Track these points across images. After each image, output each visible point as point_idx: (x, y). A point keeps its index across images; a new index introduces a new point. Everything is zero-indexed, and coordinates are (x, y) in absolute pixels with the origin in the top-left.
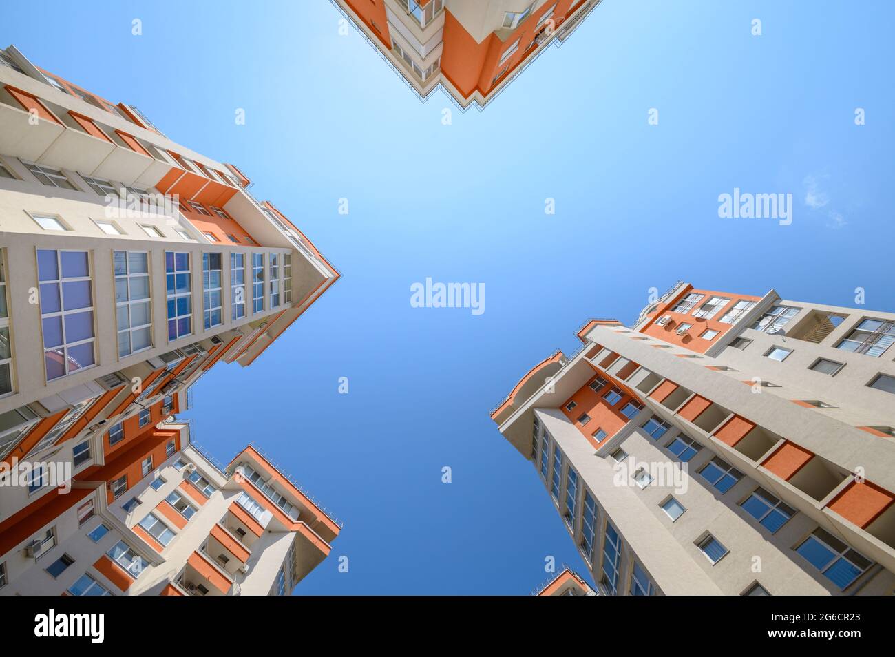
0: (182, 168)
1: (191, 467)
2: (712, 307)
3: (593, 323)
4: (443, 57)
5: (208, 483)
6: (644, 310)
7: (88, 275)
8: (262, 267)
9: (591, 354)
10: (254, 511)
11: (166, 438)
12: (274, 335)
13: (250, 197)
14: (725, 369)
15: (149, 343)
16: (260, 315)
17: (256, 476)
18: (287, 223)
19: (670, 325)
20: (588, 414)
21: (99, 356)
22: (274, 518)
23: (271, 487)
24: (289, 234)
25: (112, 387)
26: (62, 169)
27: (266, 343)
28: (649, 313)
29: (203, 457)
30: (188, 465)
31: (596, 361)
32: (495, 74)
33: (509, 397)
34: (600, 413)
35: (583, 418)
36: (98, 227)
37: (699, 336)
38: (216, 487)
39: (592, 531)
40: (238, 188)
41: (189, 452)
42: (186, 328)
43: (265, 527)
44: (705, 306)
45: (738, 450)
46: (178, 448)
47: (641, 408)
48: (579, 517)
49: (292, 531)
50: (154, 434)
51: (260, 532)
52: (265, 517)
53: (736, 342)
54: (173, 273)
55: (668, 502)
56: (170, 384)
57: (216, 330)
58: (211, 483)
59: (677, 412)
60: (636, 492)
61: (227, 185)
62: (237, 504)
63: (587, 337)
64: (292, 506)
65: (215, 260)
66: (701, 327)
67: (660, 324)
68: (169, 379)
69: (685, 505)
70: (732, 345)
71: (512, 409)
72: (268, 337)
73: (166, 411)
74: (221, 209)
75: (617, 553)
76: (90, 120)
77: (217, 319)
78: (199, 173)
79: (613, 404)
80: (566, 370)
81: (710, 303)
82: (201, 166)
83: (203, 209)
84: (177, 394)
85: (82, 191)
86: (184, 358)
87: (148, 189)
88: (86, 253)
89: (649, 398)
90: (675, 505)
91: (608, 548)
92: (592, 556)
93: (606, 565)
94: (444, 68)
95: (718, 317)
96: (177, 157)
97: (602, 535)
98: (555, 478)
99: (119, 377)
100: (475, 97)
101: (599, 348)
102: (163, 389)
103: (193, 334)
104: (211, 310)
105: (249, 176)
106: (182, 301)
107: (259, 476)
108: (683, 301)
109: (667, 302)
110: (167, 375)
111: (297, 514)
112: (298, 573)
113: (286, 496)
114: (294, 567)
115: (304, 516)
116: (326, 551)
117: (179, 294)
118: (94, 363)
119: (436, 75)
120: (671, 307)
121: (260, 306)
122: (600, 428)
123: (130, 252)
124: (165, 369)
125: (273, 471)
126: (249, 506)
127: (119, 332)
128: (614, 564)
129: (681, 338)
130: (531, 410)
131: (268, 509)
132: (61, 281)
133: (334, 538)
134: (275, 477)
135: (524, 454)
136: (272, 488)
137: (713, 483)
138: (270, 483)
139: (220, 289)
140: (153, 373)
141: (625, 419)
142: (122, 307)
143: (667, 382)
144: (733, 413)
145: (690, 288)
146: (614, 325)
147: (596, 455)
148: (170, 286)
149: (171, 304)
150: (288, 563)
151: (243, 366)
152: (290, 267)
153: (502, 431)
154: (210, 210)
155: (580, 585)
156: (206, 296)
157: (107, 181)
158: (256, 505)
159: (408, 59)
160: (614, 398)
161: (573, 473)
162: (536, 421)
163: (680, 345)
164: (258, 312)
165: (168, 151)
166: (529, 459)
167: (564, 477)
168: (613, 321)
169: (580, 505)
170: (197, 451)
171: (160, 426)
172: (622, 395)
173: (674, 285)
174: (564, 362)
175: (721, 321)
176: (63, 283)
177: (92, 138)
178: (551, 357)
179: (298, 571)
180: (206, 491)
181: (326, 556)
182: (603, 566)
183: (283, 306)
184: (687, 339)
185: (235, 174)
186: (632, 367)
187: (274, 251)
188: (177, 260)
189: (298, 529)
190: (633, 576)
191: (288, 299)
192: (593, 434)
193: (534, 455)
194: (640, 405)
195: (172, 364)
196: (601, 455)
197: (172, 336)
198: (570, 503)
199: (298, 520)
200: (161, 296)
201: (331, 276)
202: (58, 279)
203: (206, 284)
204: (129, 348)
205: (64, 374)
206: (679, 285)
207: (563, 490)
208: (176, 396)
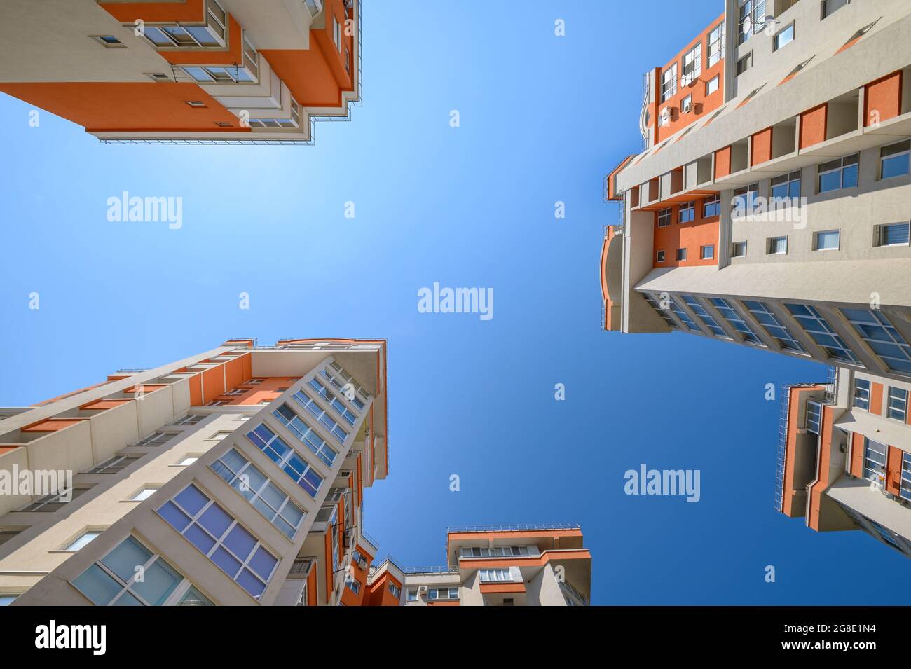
0: (196, 374)
1: (423, 589)
2: (692, 65)
3: (611, 178)
4: (293, 93)
5: (447, 590)
6: (641, 127)
7: (209, 500)
8: (324, 387)
9: (635, 201)
10: (502, 577)
11: (383, 585)
12: (383, 432)
13: (264, 349)
14: (754, 93)
15: (301, 512)
16: (358, 423)
17: (476, 550)
18: (307, 342)
19: (674, 113)
20: (681, 247)
21: (275, 551)
22: (521, 568)
23: (495, 548)
24: (318, 348)
25: (307, 572)
26: (116, 453)
27: (383, 444)
28: (647, 124)
29: (424, 574)
30: (419, 590)
31: (645, 202)
32: (344, 64)
33: (605, 302)
34: (689, 237)
35: (679, 255)
36: (181, 466)
37: (705, 96)
38: (456, 587)
39: (779, 327)
40: (249, 352)
41: (410, 580)
42: (315, 478)
43: (521, 580)
44: (686, 70)
45: (833, 137)
46: (400, 585)
47: (719, 197)
48: (758, 328)
49: (545, 565)
50: (372, 591)
51: (523, 588)
52: (515, 574)
53: (740, 67)
54: (266, 447)
55: (818, 241)
56: (346, 536)
57: (338, 462)
58: (449, 588)
59: (752, 165)
60: (783, 261)
61: (239, 356)
62: (483, 584)
63: (618, 192)
64: (526, 548)
65: (286, 411)
66: (700, 87)
67: (665, 122)
68: (342, 533)
69: (834, 228)
70: (739, 72)
71: (617, 308)
72: (379, 439)
73: (364, 566)
74: (253, 379)
75: (818, 319)
76: (100, 400)
77: (331, 453)
78: (211, 366)
79: (692, 219)
80: (628, 233)
81: (687, 64)
82: (208, 361)
83: (240, 390)
84: (357, 546)
85: (145, 454)
86: (336, 506)
87: (188, 412)
88: (192, 485)
89: (717, 181)
90: (826, 236)
91: (807, 324)
92: (800, 346)
93: (819, 340)
94: (303, 101)
95: (705, 65)
96: (185, 370)
97: (790, 319)
98: (706, 321)
99: (305, 561)
100: (346, 99)
101: (636, 191)
102: (344, 545)
103: (325, 478)
104: (320, 449)
105: (249, 337)
106: (293, 461)
107: (479, 549)
108: (664, 86)
109: (653, 100)
110: (337, 530)
111: (536, 549)
112: (582, 592)
113: (514, 544)
114: (574, 589)
115: (543, 545)
116: (587, 555)
117: (286, 458)
118: (277, 560)
119: (302, 113)
120: (659, 100)
121: (351, 417)
122: (701, 247)
123: (221, 457)
124: (331, 526)
125: (485, 534)
126: (494, 577)
127: (272, 522)
128: (826, 332)
129: (693, 112)
130: (633, 291)
131: (511, 566)
132: (195, 520)
133: (582, 541)
134: (491, 537)
135: (663, 331)
136: (497, 549)
137: (839, 188)
138: (491, 546)
139: (310, 429)
140: (325, 536)
141: (715, 219)
142: (256, 501)
143: (717, 154)
144: (797, 115)
145: (658, 71)
146: (629, 163)
147: (720, 269)
148: (275, 458)
149: (287, 470)
150: (568, 592)
151: (384, 478)
152: (343, 370)
153: (626, 331)
154: (246, 387)
155: (813, 389)
156: (307, 443)
157: (154, 433)
158: (498, 571)
159: (271, 124)
160: (688, 214)
161: (717, 301)
162: (645, 296)
163: (699, 118)
164: (354, 423)
165: (174, 372)
166: (670, 331)
167: (712, 312)
168: (624, 161)
169: (749, 318)
170: (415, 574)
171: (370, 581)
172: (692, 205)
173: (645, 80)
174: (619, 230)
175: (711, 66)
176: (198, 520)
177: (114, 410)
178: (606, 238)
179: (581, 591)
180: (451, 596)
181: (591, 559)
182: (817, 343)
183: (368, 403)
184: (698, 109)
185: (237, 345)
186: (678, 175)
187: (321, 367)
188: (259, 434)
189: (548, 559)
190: (851, 322)
191: (366, 394)
192: (702, 257)
193: (671, 323)
194: (714, 196)
195: (333, 518)
196: (725, 264)
197: (313, 494)
198: (739, 326)
199: (541, 553)
200: (275, 470)
201: (379, 347)
202: (191, 520)
203: (298, 434)
204: (290, 528)
205: (265, 585)
206: (647, 78)
207: (723, 323)
208: (359, 548)
